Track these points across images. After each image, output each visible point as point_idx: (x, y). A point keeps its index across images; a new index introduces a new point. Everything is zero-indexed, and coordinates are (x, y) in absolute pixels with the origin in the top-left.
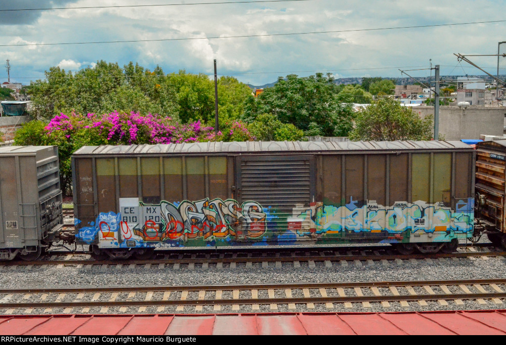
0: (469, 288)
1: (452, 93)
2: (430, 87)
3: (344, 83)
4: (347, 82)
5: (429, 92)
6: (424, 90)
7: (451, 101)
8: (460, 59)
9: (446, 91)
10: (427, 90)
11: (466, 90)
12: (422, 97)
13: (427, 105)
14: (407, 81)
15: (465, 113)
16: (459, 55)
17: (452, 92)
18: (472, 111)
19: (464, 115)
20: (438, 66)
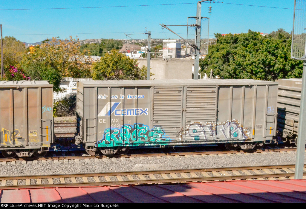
0: (167, 176)
1: (159, 51)
2: (145, 46)
3: (89, 42)
4: (91, 41)
5: (145, 49)
6: (142, 48)
7: (159, 56)
8: (163, 27)
9: (156, 49)
10: (143, 48)
11: (169, 48)
12: (140, 52)
13: (143, 58)
14: (131, 42)
15: (168, 63)
16: (162, 25)
17: (160, 49)
18: (172, 62)
19: (167, 64)
20: (150, 32)
